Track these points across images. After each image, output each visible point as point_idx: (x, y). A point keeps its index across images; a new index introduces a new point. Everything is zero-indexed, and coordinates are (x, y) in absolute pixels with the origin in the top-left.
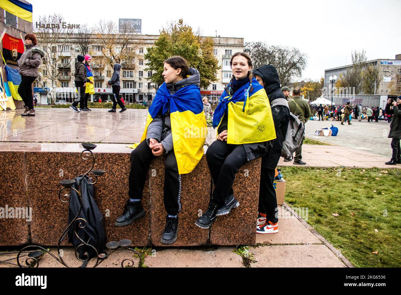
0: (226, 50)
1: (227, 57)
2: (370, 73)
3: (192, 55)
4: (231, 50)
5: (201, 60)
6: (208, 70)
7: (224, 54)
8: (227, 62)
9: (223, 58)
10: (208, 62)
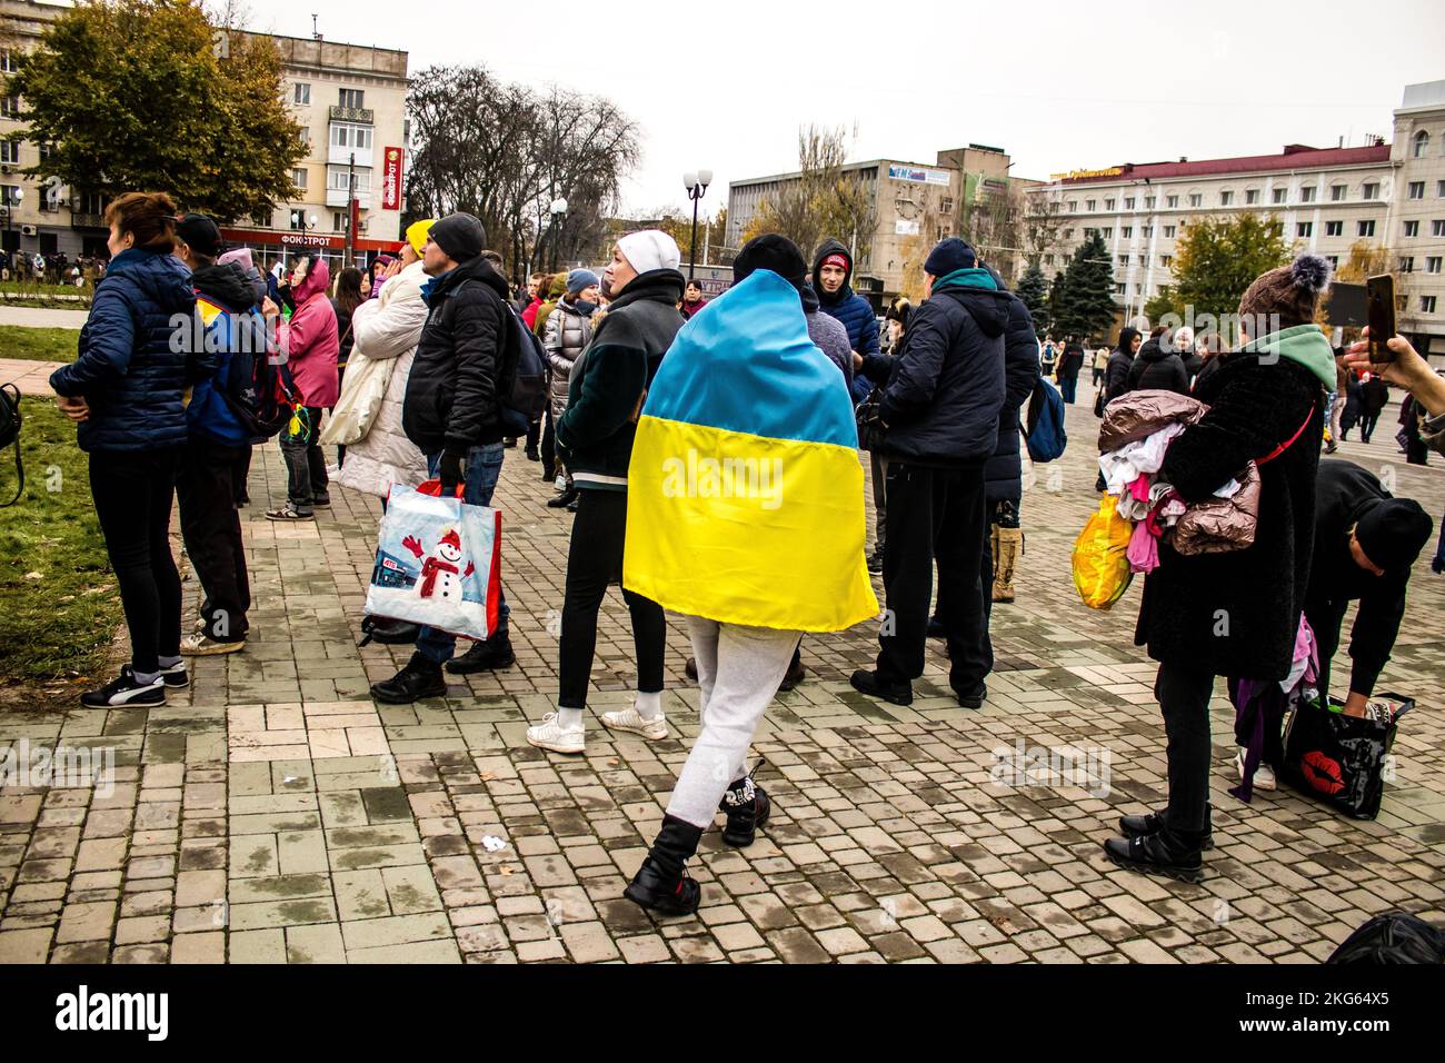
0: (342, 91)
1: (345, 115)
2: (842, 202)
3: (192, 98)
4: (360, 93)
5: (225, 118)
6: (258, 156)
7: (336, 103)
8: (343, 132)
9: (330, 118)
10: (258, 127)
